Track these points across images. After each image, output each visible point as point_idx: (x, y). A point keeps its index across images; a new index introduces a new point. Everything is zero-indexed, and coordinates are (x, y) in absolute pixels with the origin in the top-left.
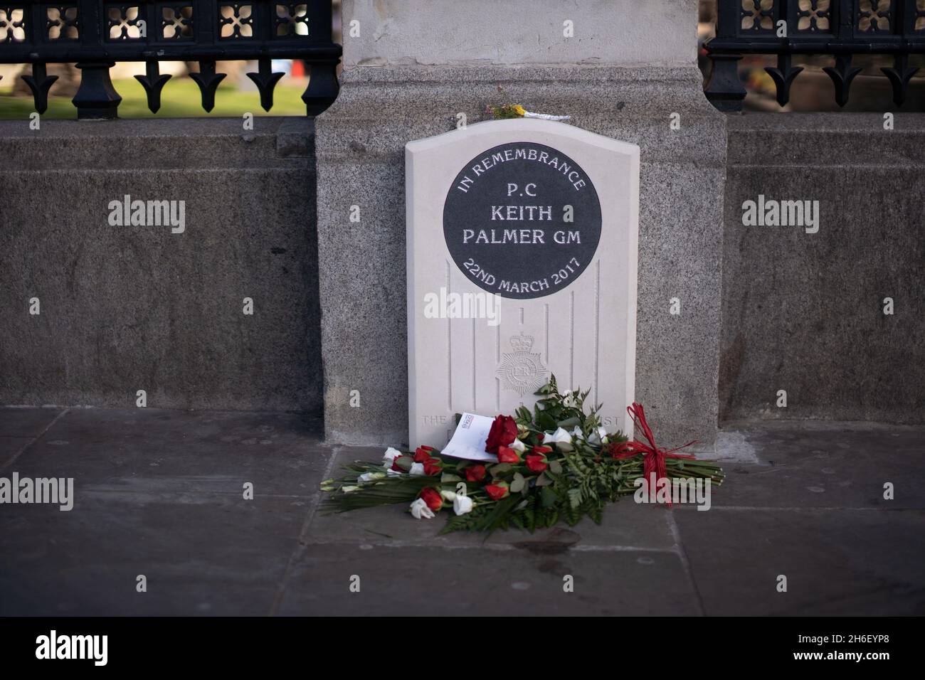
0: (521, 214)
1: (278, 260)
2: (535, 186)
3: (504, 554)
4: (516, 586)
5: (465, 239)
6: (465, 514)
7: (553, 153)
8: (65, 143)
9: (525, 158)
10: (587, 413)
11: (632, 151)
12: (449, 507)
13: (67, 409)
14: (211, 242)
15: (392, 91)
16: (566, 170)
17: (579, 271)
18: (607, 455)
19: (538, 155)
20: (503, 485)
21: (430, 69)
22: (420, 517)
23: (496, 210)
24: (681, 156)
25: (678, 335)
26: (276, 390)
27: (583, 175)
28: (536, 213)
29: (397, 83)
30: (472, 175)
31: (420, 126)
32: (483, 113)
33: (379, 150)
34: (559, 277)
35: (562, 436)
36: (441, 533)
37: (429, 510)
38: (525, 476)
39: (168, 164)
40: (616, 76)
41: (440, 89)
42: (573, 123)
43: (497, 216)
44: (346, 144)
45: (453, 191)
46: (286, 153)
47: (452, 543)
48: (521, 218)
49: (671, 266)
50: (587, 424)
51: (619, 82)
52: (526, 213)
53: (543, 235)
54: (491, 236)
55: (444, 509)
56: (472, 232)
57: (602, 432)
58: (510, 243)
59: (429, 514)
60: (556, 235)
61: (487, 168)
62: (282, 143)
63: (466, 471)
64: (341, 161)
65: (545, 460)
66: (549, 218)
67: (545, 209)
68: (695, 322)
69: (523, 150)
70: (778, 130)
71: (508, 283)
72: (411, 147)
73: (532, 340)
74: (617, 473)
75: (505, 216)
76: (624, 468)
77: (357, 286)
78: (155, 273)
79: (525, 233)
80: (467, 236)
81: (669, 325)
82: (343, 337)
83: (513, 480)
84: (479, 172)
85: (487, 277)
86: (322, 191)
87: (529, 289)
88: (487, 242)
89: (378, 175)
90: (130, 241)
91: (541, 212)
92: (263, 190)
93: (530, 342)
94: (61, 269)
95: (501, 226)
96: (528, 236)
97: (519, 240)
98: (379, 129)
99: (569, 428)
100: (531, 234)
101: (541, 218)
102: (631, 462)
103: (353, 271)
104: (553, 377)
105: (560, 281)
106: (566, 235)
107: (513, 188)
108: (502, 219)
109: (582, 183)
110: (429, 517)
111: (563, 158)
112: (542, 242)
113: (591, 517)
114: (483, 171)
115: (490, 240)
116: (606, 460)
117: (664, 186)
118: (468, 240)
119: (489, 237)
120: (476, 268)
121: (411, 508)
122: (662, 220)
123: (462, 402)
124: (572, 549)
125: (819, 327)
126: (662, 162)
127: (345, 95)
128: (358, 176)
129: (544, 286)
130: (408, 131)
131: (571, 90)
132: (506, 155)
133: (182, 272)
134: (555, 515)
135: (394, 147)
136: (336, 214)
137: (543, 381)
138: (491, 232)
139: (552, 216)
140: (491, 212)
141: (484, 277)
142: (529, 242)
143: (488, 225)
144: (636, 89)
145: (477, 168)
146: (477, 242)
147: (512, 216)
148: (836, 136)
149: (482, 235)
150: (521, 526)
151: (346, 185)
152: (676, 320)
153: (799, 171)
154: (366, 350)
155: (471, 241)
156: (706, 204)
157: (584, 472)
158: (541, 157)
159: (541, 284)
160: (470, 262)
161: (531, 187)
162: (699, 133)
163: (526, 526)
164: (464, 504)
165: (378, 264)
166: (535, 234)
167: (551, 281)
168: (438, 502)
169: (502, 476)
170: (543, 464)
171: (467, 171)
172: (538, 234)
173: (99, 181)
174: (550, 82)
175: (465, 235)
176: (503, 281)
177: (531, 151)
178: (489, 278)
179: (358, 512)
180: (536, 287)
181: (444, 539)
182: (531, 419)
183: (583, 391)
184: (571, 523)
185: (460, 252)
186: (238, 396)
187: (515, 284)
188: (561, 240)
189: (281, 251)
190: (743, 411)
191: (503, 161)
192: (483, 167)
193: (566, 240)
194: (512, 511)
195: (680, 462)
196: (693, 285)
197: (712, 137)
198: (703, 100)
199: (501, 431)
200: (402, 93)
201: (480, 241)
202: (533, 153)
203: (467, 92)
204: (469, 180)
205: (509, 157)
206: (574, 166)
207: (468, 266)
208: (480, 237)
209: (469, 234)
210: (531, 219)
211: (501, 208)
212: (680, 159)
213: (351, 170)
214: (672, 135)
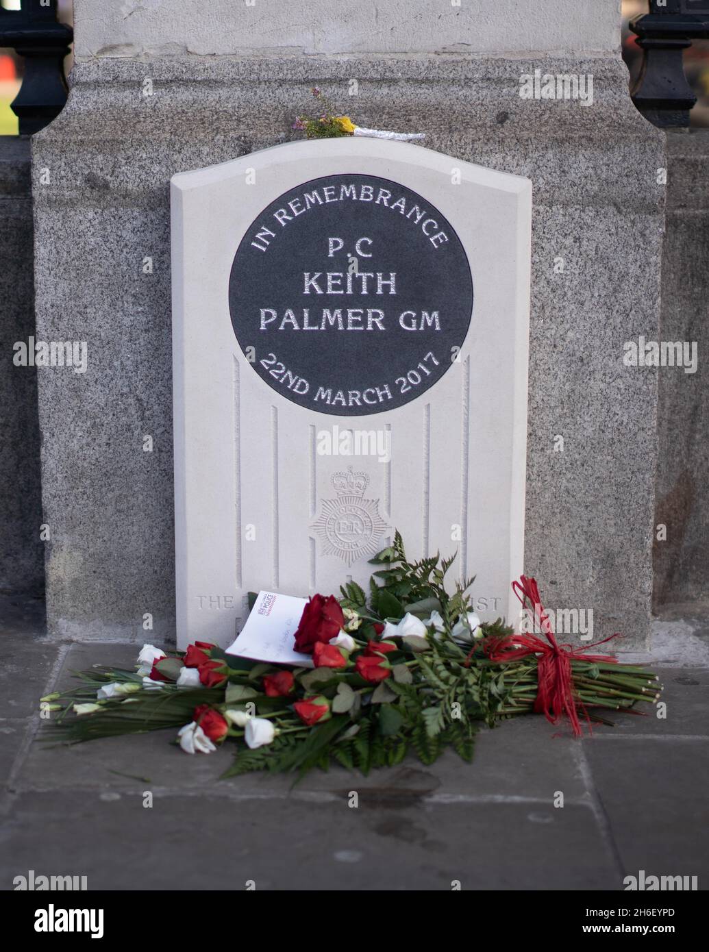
0: (349, 285)
2: (370, 242)
3: (323, 807)
4: (342, 856)
5: (263, 323)
6: (263, 746)
7: (399, 190)
9: (355, 198)
10: (451, 590)
11: (520, 187)
12: (238, 738)
16: (419, 217)
17: (438, 373)
18: (481, 656)
19: (376, 194)
20: (322, 702)
21: (209, 62)
22: (193, 751)
23: (310, 278)
24: (596, 196)
25: (590, 472)
27: (445, 225)
28: (372, 283)
29: (157, 83)
30: (274, 225)
31: (194, 149)
32: (289, 129)
33: (130, 187)
34: (407, 382)
35: (412, 627)
36: (226, 775)
37: (207, 740)
38: (355, 687)
40: (495, 74)
41: (223, 92)
42: (429, 144)
43: (311, 287)
44: (80, 178)
45: (245, 250)
47: (242, 790)
48: (350, 292)
49: (580, 365)
50: (451, 609)
51: (499, 81)
52: (357, 282)
53: (382, 317)
54: (302, 318)
55: (229, 739)
56: (274, 313)
57: (474, 621)
58: (331, 329)
59: (208, 747)
60: (402, 317)
61: (296, 214)
63: (263, 680)
64: (72, 203)
65: (385, 664)
66: (393, 291)
67: (386, 277)
68: (617, 452)
69: (352, 187)
71: (329, 391)
72: (179, 181)
73: (366, 478)
74: (496, 683)
75: (324, 288)
76: (507, 676)
77: (96, 396)
79: (355, 314)
80: (266, 320)
81: (577, 456)
82: (75, 476)
83: (336, 693)
84: (284, 220)
85: (297, 382)
86: (42, 250)
87: (361, 400)
88: (296, 327)
89: (128, 225)
91: (380, 282)
93: (362, 482)
95: (318, 303)
96: (359, 319)
97: (345, 324)
98: (129, 154)
99: (423, 615)
100: (365, 316)
101: (380, 291)
102: (519, 666)
104: (398, 536)
105: (410, 388)
106: (419, 317)
107: (336, 244)
108: (320, 292)
109: (442, 237)
110: (207, 751)
111: (413, 198)
112: (381, 328)
113: (456, 751)
114: (290, 218)
115: (301, 325)
116: (479, 663)
117: (569, 241)
118: (267, 325)
119: (300, 321)
120: (280, 368)
121: (180, 737)
122: (565, 294)
123: (258, 576)
124: (427, 800)
126: (565, 205)
127: (77, 102)
128: (98, 227)
129: (385, 396)
130: (175, 157)
131: (428, 96)
132: (326, 194)
134: (402, 748)
135: (154, 183)
136: (63, 285)
137: (383, 543)
138: (303, 313)
139: (397, 288)
140: (303, 281)
141: (292, 382)
142: (361, 328)
143: (298, 302)
145: (280, 215)
146: (282, 328)
147: (335, 287)
149: (289, 317)
150: (349, 765)
151: (78, 240)
152: (588, 449)
154: (110, 495)
155: (272, 327)
156: (634, 270)
157: (446, 681)
158: (380, 196)
159: (380, 393)
160: (271, 359)
161: (364, 245)
162: (624, 161)
163: (356, 765)
164: (262, 731)
165: (129, 362)
166: (370, 315)
167: (395, 389)
168: (220, 728)
169: (319, 688)
170: (382, 669)
171: (266, 218)
172: (376, 315)
174: (393, 82)
175: (263, 317)
176: (321, 388)
177: (364, 187)
178: (299, 383)
179: (99, 743)
180: (372, 397)
181: (231, 784)
182: (365, 601)
183: (445, 557)
184: (425, 760)
185: (254, 344)
187: (340, 393)
188: (410, 325)
190: (690, 589)
191: (321, 203)
192: (290, 213)
193: (418, 325)
194: (335, 742)
195: (593, 667)
196: (613, 394)
197: (643, 166)
198: (629, 110)
199: (318, 619)
200: (166, 98)
201: (285, 327)
202: (367, 191)
203: (266, 97)
204: (269, 233)
205: (331, 197)
206: (431, 211)
207: (267, 364)
208: (285, 320)
209: (268, 316)
210: (364, 292)
211: (317, 275)
212: (594, 201)
213: (87, 217)
214: (582, 163)
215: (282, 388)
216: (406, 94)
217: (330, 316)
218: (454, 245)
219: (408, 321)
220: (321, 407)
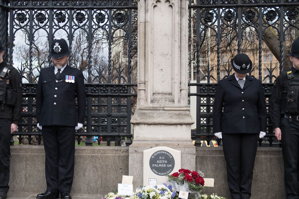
7: (167, 152)
8: (84, 150)
9: (162, 153)
11: (179, 152)
13: (81, 197)
14: (109, 167)
15: (141, 142)
21: (148, 139)
24: (188, 153)
27: (172, 156)
28: (164, 162)
29: (142, 141)
30: (154, 156)
31: (146, 148)
32: (157, 146)
33: (139, 151)
39: (102, 154)
41: (149, 142)
42: (170, 147)
43: (158, 162)
44: (134, 150)
45: (151, 158)
46: (123, 152)
51: (178, 141)
52: (163, 162)
53: (165, 165)
58: (160, 167)
62: (122, 150)
64: (133, 153)
66: (166, 163)
67: (166, 161)
70: (206, 149)
72: (144, 151)
78: (99, 172)
85: (156, 172)
86: (130, 158)
87: (163, 174)
89: (139, 155)
90: (95, 167)
92: (119, 158)
94: (82, 171)
95: (159, 164)
98: (139, 148)
100: (163, 165)
103: (134, 171)
107: (161, 158)
111: (168, 153)
126: (185, 154)
127: (134, 142)
128: (136, 156)
130: (144, 148)
131: (171, 142)
133: (104, 172)
135: (142, 151)
136: (132, 162)
142: (163, 167)
144: (181, 142)
145: (155, 154)
147: (160, 162)
149: (156, 165)
151: (134, 157)
153: (210, 156)
156: (192, 161)
159: (165, 173)
161: (163, 158)
165: (139, 170)
167: (167, 173)
171: (153, 155)
173: (90, 156)
174: (167, 141)
175: (153, 165)
176: (159, 173)
185: (152, 168)
187: (161, 173)
189: (121, 169)
197: (193, 150)
200: (143, 142)
202: (164, 152)
203: (154, 142)
205: (160, 153)
206: (170, 154)
207: (153, 170)
213: (135, 154)
214: (187, 150)
215: (155, 173)
216: (168, 142)
217: (160, 165)
218: (173, 158)
219: (168, 166)
220: (159, 175)
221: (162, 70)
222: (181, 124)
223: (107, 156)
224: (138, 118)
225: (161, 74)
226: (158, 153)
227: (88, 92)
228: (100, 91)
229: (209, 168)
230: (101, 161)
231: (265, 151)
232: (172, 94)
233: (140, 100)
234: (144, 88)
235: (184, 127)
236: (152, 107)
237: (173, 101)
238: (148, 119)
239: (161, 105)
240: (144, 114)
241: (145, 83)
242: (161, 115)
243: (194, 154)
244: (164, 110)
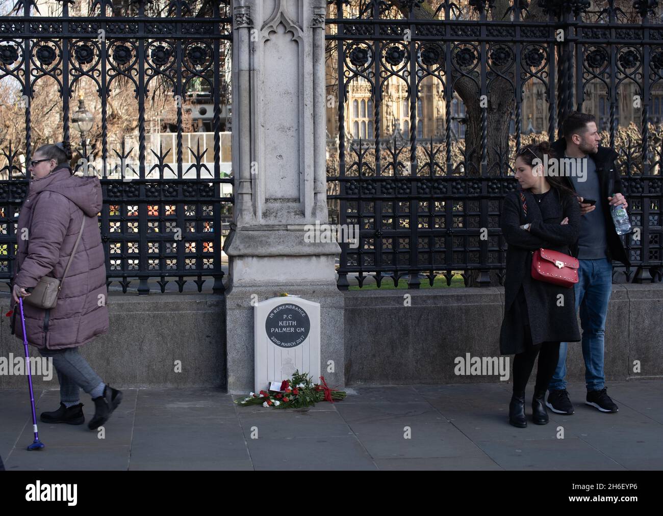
1: (208, 339)
2: (291, 316)
3: (290, 413)
4: (297, 417)
6: (278, 405)
7: (296, 306)
8: (139, 304)
9: (288, 308)
10: (308, 379)
11: (318, 305)
12: (273, 405)
13: (138, 390)
14: (186, 334)
15: (248, 289)
16: (300, 311)
17: (304, 339)
18: (315, 389)
20: (287, 398)
21: (259, 282)
22: (266, 407)
26: (206, 381)
27: (305, 312)
28: (292, 323)
29: (249, 286)
30: (274, 313)
32: (276, 295)
33: (245, 306)
34: (298, 341)
35: (302, 385)
38: (293, 395)
39: (173, 310)
40: (312, 283)
41: (262, 288)
42: (300, 297)
43: (281, 324)
44: (236, 304)
45: (268, 317)
46: (210, 306)
48: (288, 325)
49: (330, 337)
50: (307, 383)
51: (313, 285)
52: (289, 323)
53: (294, 329)
56: (274, 329)
57: (313, 384)
58: (284, 332)
59: (268, 406)
62: (209, 303)
63: (276, 395)
64: (234, 309)
65: (298, 391)
67: (294, 322)
68: (337, 354)
69: (288, 306)
70: (359, 296)
71: (284, 343)
73: (291, 360)
74: (317, 395)
75: (283, 324)
76: (320, 394)
77: (238, 346)
78: (169, 344)
81: (329, 355)
82: (234, 361)
83: (290, 397)
85: (278, 342)
86: (228, 318)
87: (290, 345)
89: (245, 313)
90: (161, 334)
92: (204, 317)
95: (282, 327)
96: (290, 330)
97: (287, 331)
98: (245, 300)
99: (304, 384)
101: (293, 325)
102: (322, 392)
103: (237, 341)
104: (297, 370)
106: (300, 329)
107: (285, 316)
109: (304, 315)
111: (299, 308)
112: (293, 331)
114: (277, 312)
115: (279, 331)
116: (315, 391)
117: (327, 315)
120: (275, 339)
121: (263, 405)
122: (327, 324)
123: (271, 379)
124: (308, 411)
125: (374, 356)
127: (234, 290)
128: (239, 314)
129: (294, 344)
131: (299, 288)
132: (283, 307)
133: (177, 344)
134: (303, 404)
135: (251, 305)
136: (232, 325)
137: (294, 372)
138: (279, 329)
139: (296, 324)
140: (279, 323)
143: (278, 327)
144: (318, 287)
145: (275, 311)
147: (285, 324)
148: (377, 298)
149: (276, 330)
151: (235, 316)
153: (366, 309)
154: (241, 365)
155: (273, 332)
156: (339, 319)
157: (309, 393)
158: (293, 307)
162: (336, 299)
163: (295, 407)
164: (278, 403)
165: (245, 339)
167: (296, 343)
168: (270, 403)
169: (287, 396)
171: (272, 312)
172: (292, 329)
173: (152, 315)
174: (294, 286)
175: (272, 330)
176: (282, 343)
179: (248, 407)
180: (292, 344)
181: (274, 411)
182: (292, 382)
183: (307, 373)
184: (308, 406)
185: (270, 335)
186: (194, 383)
187: (286, 344)
189: (209, 336)
190: (352, 382)
191: (282, 309)
193: (300, 331)
194: (291, 404)
195: (335, 392)
197: (340, 300)
198: (337, 289)
199: (285, 384)
200: (251, 289)
201: (276, 332)
202: (291, 306)
203: (270, 289)
206: (302, 310)
207: (273, 339)
210: (290, 325)
211: (282, 322)
212: (331, 307)
213: (237, 312)
214: (329, 300)
215: (275, 343)
216: (295, 288)
217: (284, 329)
218: (306, 316)
219: (298, 330)
220: (283, 346)
221: (280, 156)
222: (318, 256)
223: (182, 315)
224: (241, 247)
225: (279, 164)
226: (280, 308)
227: (139, 194)
228: (162, 193)
229: (365, 329)
230: (172, 325)
231: (458, 296)
232: (299, 200)
233: (243, 213)
234: (250, 190)
235: (323, 259)
236: (266, 225)
237: (303, 213)
238: (259, 248)
239: (281, 222)
240: (251, 238)
241: (251, 182)
242: (282, 240)
243: (341, 308)
244: (287, 230)
